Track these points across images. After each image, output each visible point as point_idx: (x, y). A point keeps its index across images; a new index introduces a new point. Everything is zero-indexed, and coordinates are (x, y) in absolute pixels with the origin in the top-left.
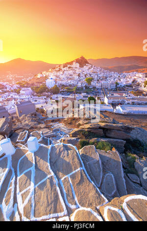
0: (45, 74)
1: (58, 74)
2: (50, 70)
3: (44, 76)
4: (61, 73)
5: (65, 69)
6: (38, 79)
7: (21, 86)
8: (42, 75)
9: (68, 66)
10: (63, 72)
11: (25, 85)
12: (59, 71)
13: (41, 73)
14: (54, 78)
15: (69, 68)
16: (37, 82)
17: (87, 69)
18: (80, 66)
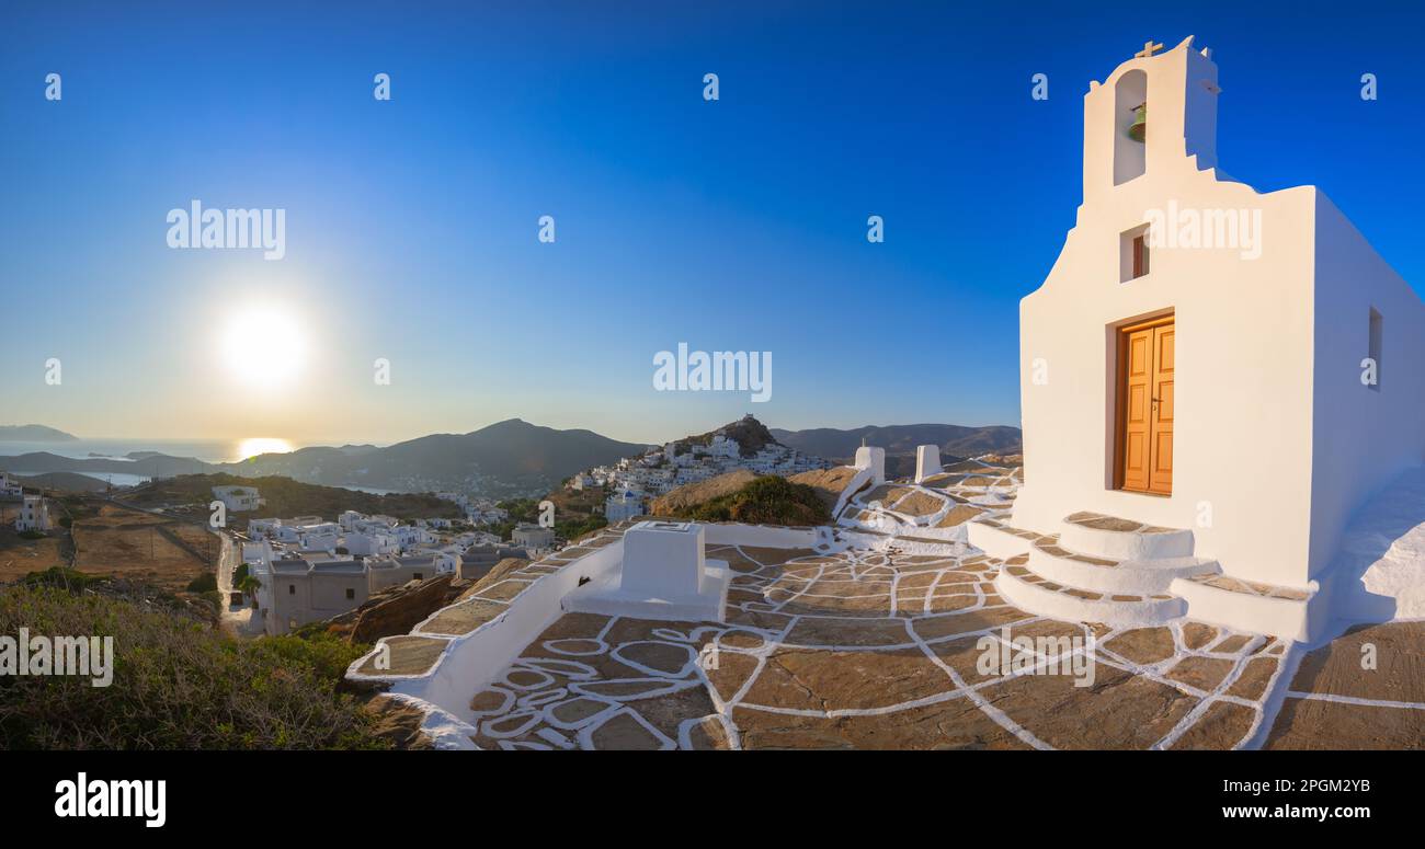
0: (601, 475)
1: (655, 476)
2: (624, 462)
3: (601, 482)
4: (667, 474)
5: (683, 458)
6: (577, 493)
7: (512, 516)
8: (589, 481)
9: (695, 449)
10: (676, 471)
11: (526, 515)
12: (658, 467)
13: (589, 474)
14: (637, 491)
15: (699, 456)
16: (569, 507)
17: (771, 462)
18: (742, 453)
